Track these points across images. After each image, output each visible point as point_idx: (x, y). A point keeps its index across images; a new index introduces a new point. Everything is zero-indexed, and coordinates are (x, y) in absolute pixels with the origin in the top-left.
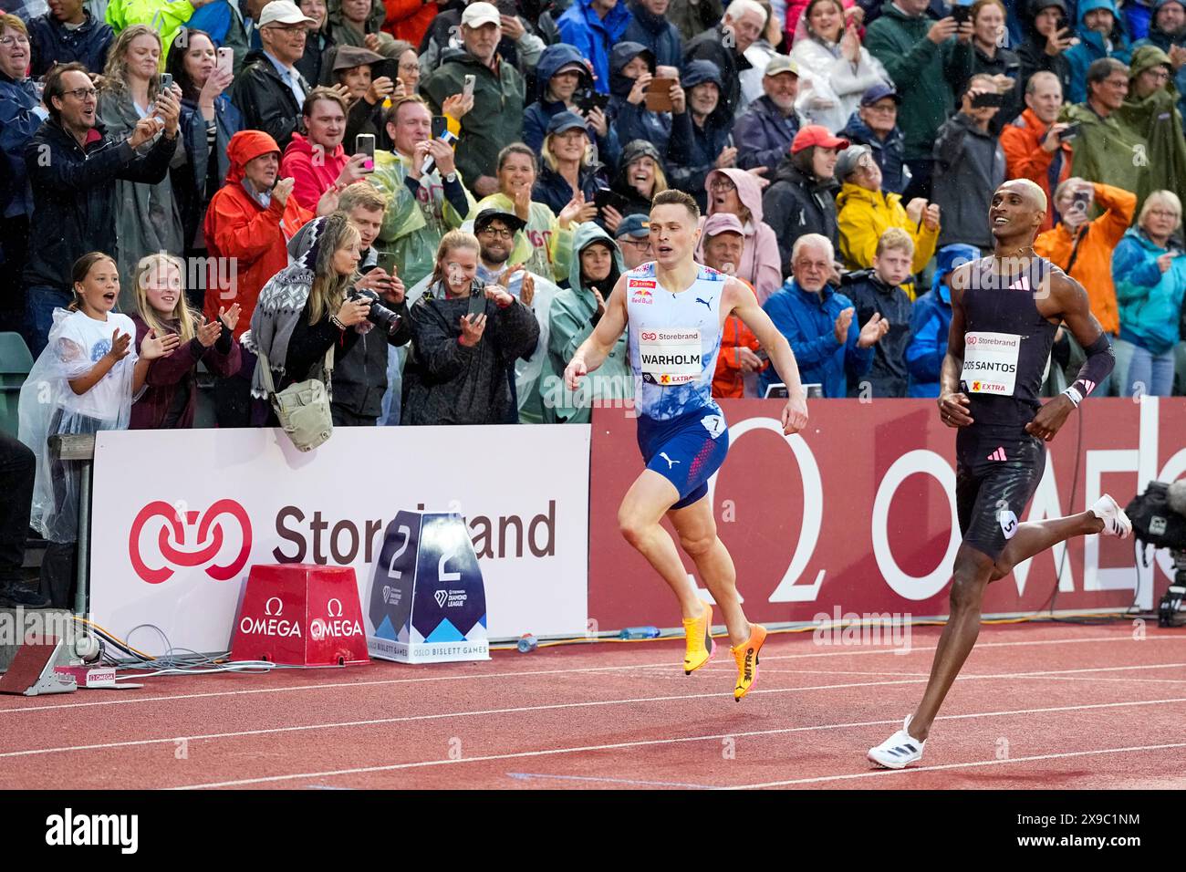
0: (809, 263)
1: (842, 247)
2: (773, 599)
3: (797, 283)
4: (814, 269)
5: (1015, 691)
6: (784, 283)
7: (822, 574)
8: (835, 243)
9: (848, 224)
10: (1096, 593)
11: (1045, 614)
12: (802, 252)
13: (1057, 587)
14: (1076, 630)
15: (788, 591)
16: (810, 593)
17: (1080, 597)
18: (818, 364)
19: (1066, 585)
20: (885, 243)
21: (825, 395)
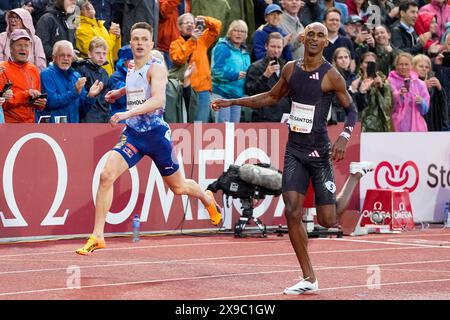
0: (63, 55)
1: (78, 46)
2: (42, 224)
3: (56, 65)
4: (66, 58)
5: (164, 270)
6: (48, 65)
7: (67, 211)
8: (74, 44)
9: (82, 34)
10: (203, 221)
11: (179, 231)
12: (59, 49)
13: (184, 218)
14: (194, 239)
15: (50, 220)
16: (61, 221)
17: (196, 223)
18: (66, 105)
19: (189, 217)
20: (94, 44)
21: (69, 121)
